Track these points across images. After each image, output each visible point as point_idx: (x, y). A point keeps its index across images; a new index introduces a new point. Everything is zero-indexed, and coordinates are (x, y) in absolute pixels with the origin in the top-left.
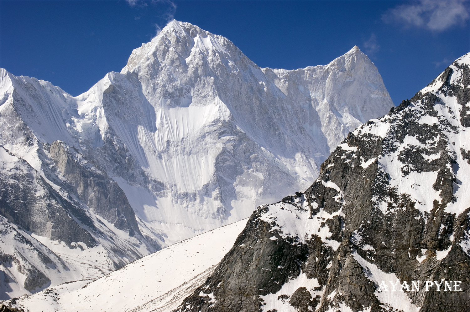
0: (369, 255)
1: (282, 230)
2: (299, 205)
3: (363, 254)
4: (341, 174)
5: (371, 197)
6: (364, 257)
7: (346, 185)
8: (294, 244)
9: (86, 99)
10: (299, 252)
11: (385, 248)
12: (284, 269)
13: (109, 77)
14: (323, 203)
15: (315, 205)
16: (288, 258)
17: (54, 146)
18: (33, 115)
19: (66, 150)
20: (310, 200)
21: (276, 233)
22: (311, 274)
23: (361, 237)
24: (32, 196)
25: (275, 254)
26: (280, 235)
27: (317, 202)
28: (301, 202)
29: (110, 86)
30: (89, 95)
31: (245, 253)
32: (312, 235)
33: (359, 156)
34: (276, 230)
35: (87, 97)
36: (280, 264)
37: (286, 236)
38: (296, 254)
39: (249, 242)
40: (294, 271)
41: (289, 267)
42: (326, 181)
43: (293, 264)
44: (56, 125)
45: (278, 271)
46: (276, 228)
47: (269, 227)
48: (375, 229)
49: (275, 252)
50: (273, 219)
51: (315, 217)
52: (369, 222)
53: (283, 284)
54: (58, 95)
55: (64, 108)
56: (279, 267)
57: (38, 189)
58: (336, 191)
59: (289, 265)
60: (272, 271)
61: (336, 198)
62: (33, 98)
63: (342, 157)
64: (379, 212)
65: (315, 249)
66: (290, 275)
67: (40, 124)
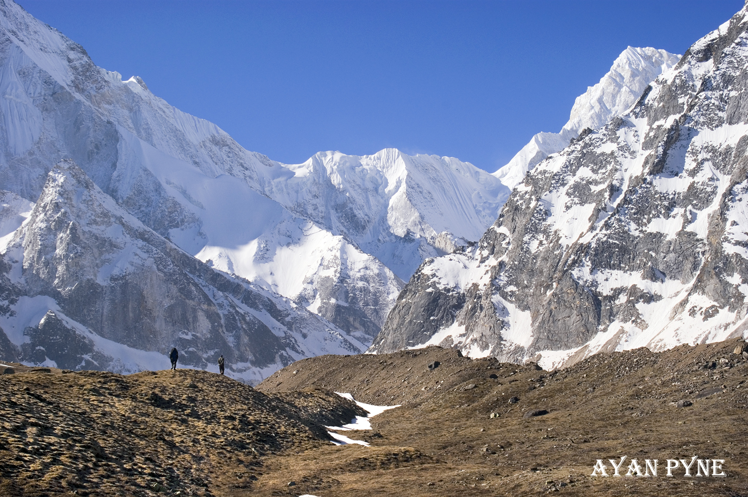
0: (511, 296)
1: (441, 281)
2: (470, 254)
3: (504, 296)
4: (512, 216)
5: (523, 236)
6: (505, 298)
7: (515, 228)
8: (451, 293)
9: (506, 174)
10: (455, 301)
11: (527, 287)
12: (437, 320)
13: (537, 141)
14: (494, 250)
15: (486, 253)
16: (443, 308)
17: (439, 239)
18: (433, 203)
19: (453, 242)
20: (482, 248)
21: (434, 285)
22: (462, 322)
23: (506, 279)
24: (384, 300)
25: (428, 305)
26: (438, 286)
27: (488, 250)
28: (473, 252)
29: (538, 153)
30: (509, 169)
31: (403, 307)
32: (473, 284)
33: (531, 196)
34: (434, 281)
35: (507, 171)
36: (433, 315)
37: (443, 287)
38: (451, 304)
39: (409, 297)
40: (447, 321)
41: (442, 317)
42: (499, 226)
43: (447, 314)
44: (464, 213)
45: (430, 322)
46: (435, 279)
47: (428, 279)
48: (521, 269)
49: (429, 304)
50: (434, 272)
51: (484, 264)
52: (516, 263)
53: (434, 333)
54: (468, 174)
55: (475, 190)
56: (432, 318)
57: (391, 291)
58: (505, 235)
59: (443, 315)
60: (424, 322)
61: (504, 242)
62: (434, 182)
63: (515, 199)
64: (528, 251)
65: (471, 297)
66: (443, 324)
67: (442, 214)
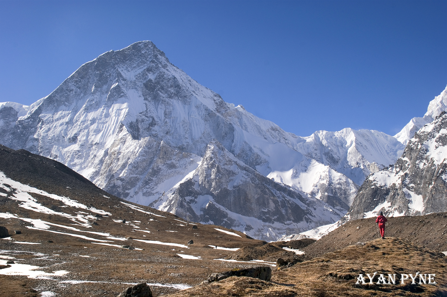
0: (412, 188)
1: (378, 183)
2: (391, 170)
3: (409, 188)
4: (409, 153)
5: (416, 161)
6: (409, 190)
7: (412, 158)
8: (383, 188)
9: (400, 136)
10: (385, 192)
11: (419, 184)
12: (377, 200)
13: (413, 121)
14: (402, 168)
15: (398, 169)
16: (379, 195)
17: (371, 165)
18: (367, 150)
19: (378, 167)
20: (396, 167)
21: (375, 185)
22: (389, 201)
23: (409, 181)
24: (349, 193)
25: (373, 194)
26: (376, 185)
27: (399, 168)
28: (392, 169)
29: (414, 126)
30: (401, 134)
31: (361, 195)
32: (393, 184)
33: (418, 143)
34: (375, 183)
35: (400, 135)
36: (375, 198)
37: (379, 185)
38: (383, 193)
39: (363, 190)
40: (382, 200)
41: (380, 199)
42: (404, 157)
43: (382, 198)
44: (381, 154)
45: (374, 201)
46: (375, 182)
47: (372, 182)
48: (416, 176)
49: (373, 193)
50: (374, 179)
51: (397, 175)
52: (413, 173)
53: (376, 206)
54: (382, 137)
55: (386, 144)
56: (375, 199)
57: (352, 189)
58: (407, 161)
59: (380, 198)
60: (371, 202)
61: (406, 165)
62: (367, 141)
63: (411, 145)
64: (419, 168)
65: (392, 189)
66: (380, 202)
67: (372, 155)
